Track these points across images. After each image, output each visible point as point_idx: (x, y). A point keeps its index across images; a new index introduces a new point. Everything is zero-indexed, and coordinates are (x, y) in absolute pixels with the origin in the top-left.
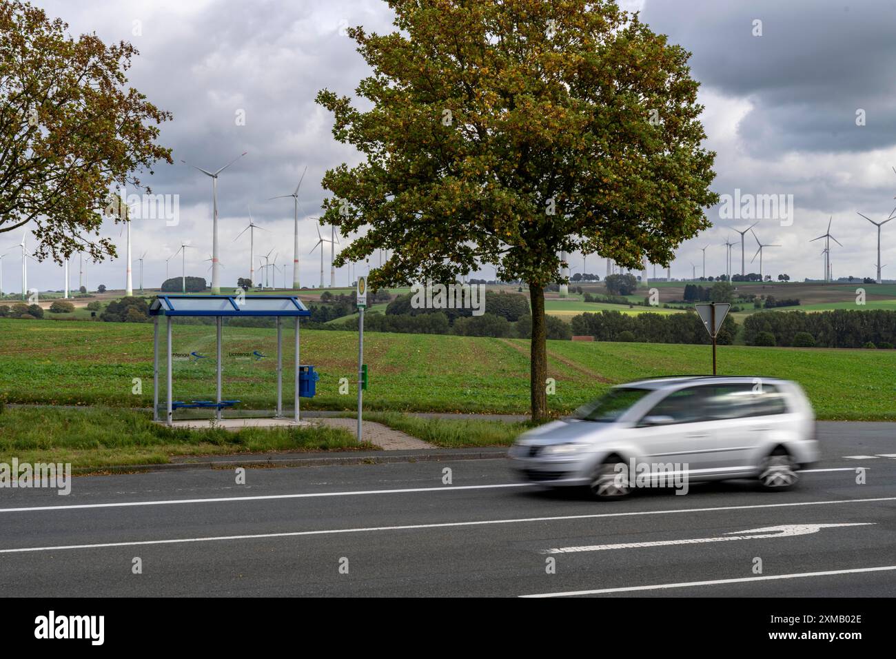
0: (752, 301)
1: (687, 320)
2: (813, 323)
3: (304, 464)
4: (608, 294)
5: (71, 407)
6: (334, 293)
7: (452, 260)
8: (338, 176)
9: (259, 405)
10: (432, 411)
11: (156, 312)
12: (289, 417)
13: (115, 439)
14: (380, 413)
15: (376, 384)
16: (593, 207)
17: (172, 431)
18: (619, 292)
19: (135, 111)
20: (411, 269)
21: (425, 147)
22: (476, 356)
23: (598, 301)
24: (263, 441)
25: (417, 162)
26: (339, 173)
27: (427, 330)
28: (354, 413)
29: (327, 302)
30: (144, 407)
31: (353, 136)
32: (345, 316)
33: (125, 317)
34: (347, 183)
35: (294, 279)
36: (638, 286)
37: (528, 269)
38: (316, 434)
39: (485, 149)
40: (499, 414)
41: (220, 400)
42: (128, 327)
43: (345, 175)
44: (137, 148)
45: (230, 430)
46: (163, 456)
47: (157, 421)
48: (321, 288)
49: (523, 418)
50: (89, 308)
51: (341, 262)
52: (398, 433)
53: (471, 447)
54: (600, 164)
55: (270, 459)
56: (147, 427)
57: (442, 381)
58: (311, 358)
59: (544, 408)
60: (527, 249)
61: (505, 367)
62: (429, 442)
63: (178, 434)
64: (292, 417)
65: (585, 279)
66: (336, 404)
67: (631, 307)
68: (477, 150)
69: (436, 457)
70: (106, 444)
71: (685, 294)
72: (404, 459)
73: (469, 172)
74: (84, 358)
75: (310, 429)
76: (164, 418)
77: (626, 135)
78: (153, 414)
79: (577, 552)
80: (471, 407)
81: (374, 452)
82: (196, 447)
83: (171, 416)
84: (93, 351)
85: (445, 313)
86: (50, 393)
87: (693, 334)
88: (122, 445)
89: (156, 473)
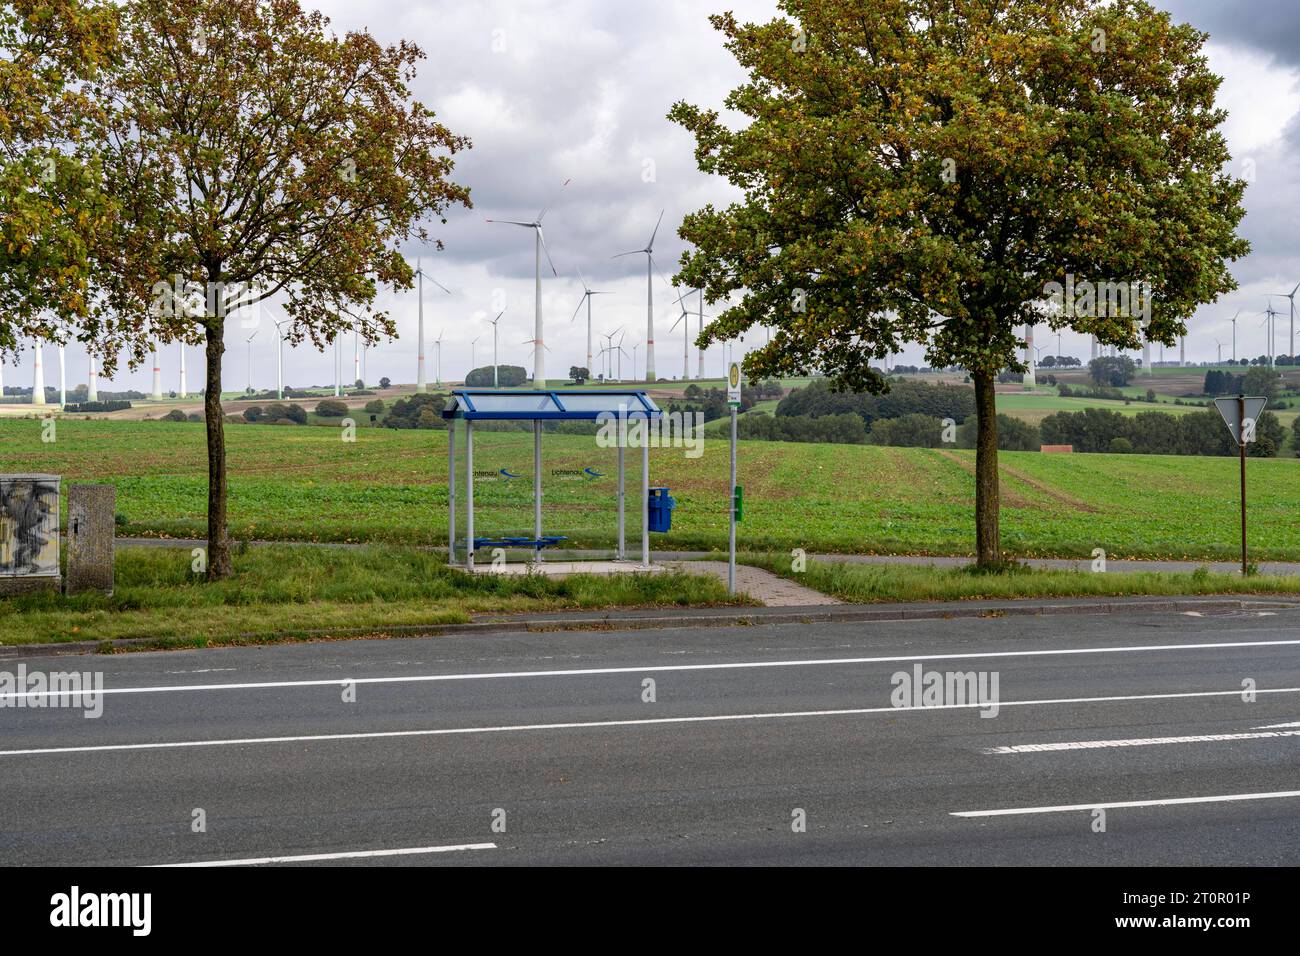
1: (1209, 421)
3: (655, 625)
4: (1093, 385)
5: (338, 545)
6: (703, 387)
7: (862, 339)
8: (701, 223)
9: (594, 543)
10: (836, 552)
11: (451, 414)
12: (635, 559)
13: (397, 589)
14: (762, 555)
15: (759, 514)
16: (1065, 260)
17: (474, 579)
18: (1109, 383)
19: (421, 136)
20: (804, 351)
21: (824, 178)
22: (902, 474)
23: (1079, 395)
24: (598, 593)
25: (811, 200)
26: (702, 218)
27: (834, 438)
28: (726, 554)
29: (693, 399)
30: (436, 545)
31: (724, 165)
32: (719, 418)
33: (417, 421)
34: (714, 233)
35: (648, 367)
36: (1138, 373)
37: (969, 349)
38: (672, 583)
39: (909, 180)
40: (932, 556)
41: (539, 536)
42: (419, 435)
43: (710, 221)
44: (423, 188)
45: (553, 578)
46: (461, 613)
47: (454, 565)
48: (685, 380)
49: (965, 562)
50: (368, 410)
51: (704, 342)
52: (786, 582)
53: (890, 603)
54: (1074, 198)
55: (607, 618)
56: (440, 573)
57: (852, 509)
58: (669, 478)
59: (995, 548)
60: (970, 322)
61: (944, 489)
62: (830, 595)
63: (482, 583)
64: (639, 559)
65: (1060, 364)
66: (701, 542)
67: (1127, 404)
68: (897, 182)
69: (839, 616)
70: (384, 596)
71: (1206, 384)
72: (795, 619)
73: (886, 211)
74: (359, 478)
75: (664, 576)
76: (463, 560)
77: (1112, 156)
78: (448, 555)
79: (1036, 752)
80: (891, 546)
81: (752, 609)
82: (506, 601)
83: (472, 558)
84: (371, 469)
85: (860, 414)
86: (311, 526)
87: (1218, 441)
88: (406, 597)
89: (451, 636)
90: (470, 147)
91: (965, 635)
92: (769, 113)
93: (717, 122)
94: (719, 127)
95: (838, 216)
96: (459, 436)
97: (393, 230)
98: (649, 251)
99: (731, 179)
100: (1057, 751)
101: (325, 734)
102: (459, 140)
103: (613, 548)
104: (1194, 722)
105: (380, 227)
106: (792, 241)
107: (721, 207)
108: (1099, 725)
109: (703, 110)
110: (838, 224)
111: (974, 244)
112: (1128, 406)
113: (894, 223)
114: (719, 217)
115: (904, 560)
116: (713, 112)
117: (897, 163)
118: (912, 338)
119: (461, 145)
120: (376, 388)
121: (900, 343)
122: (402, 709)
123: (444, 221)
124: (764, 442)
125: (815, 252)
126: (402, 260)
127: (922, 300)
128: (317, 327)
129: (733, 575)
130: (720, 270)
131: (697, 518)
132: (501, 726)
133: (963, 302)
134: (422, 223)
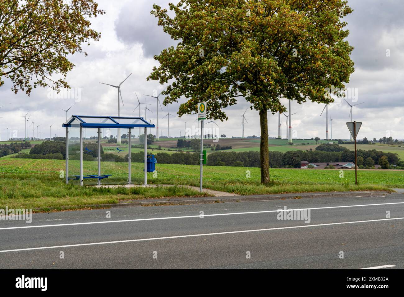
0: (209, 147)
1: (181, 156)
2: (240, 157)
3: (186, 203)
23: (136, 147)
36: (155, 140)
53: (257, 194)
67: (153, 150)
69: (248, 199)
71: (178, 143)
72: (234, 200)
83: (82, 182)
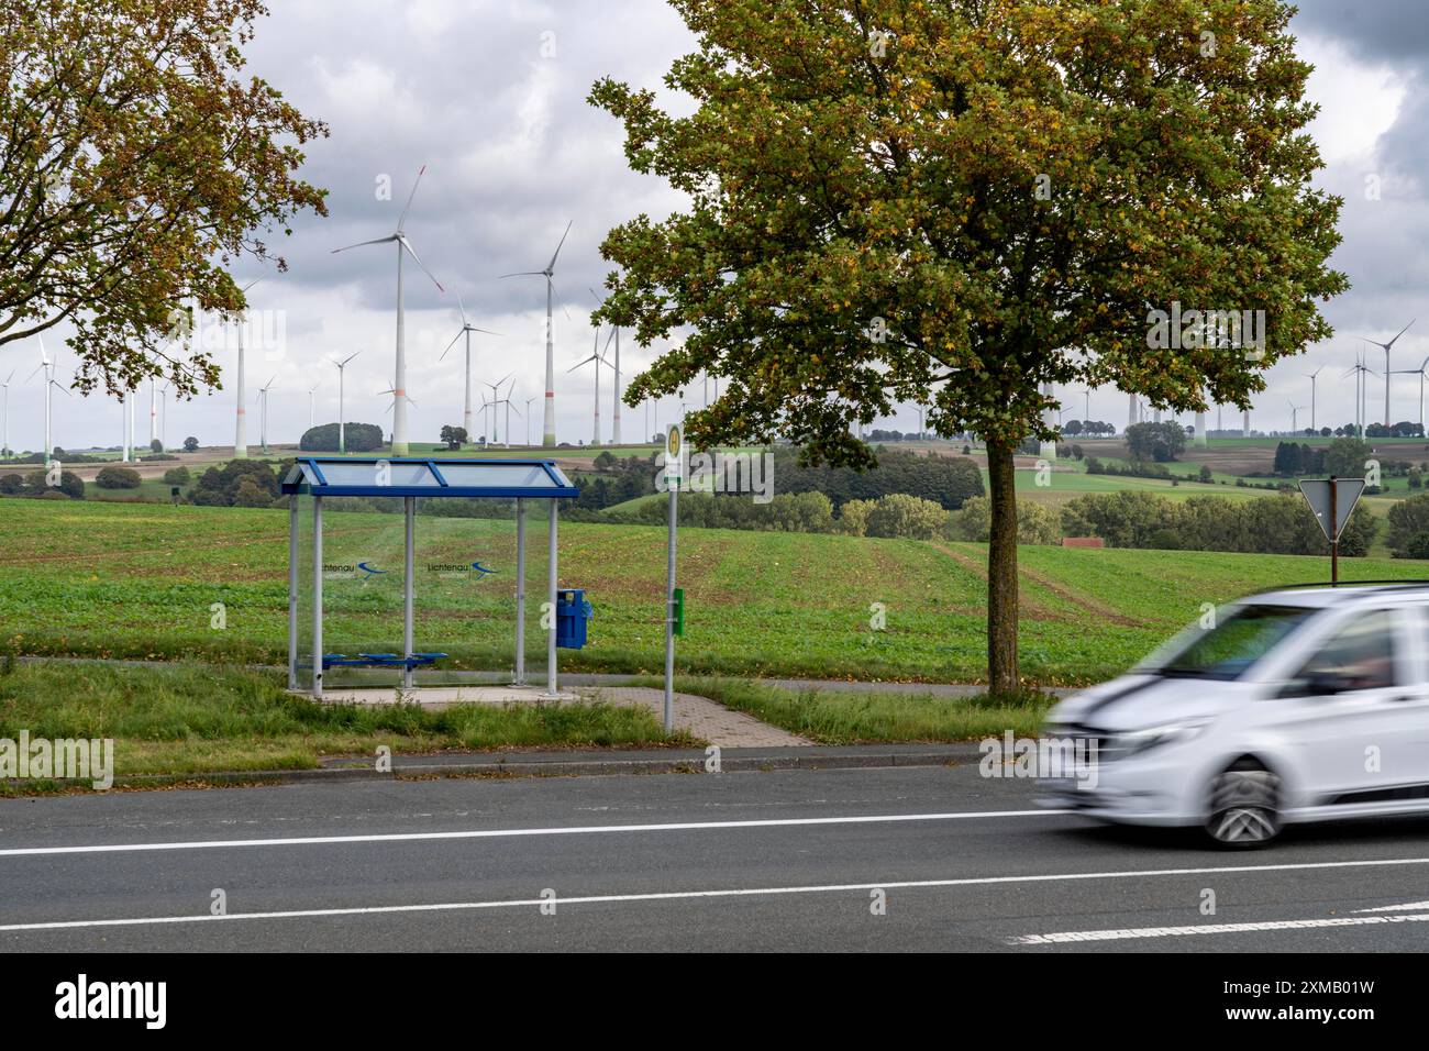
0: (1404, 475)
1: (1280, 510)
3: (566, 771)
4: (1130, 460)
5: (139, 663)
6: (620, 455)
7: (842, 395)
8: (632, 238)
9: (481, 662)
10: (802, 676)
11: (295, 488)
12: (538, 684)
13: (219, 723)
14: (706, 680)
15: (698, 625)
16: (1108, 295)
17: (323, 709)
18: (1152, 457)
19: (260, 119)
20: (763, 410)
21: (795, 183)
22: (883, 573)
23: (1112, 472)
24: (491, 730)
25: (779, 212)
26: (634, 231)
27: (791, 525)
28: (658, 678)
29: (606, 471)
30: (270, 663)
31: (663, 162)
32: (639, 496)
33: (234, 496)
34: (648, 251)
35: (546, 427)
36: (1188, 445)
37: (984, 412)
38: (589, 716)
39: (906, 187)
40: (928, 682)
41: (409, 653)
42: (239, 515)
43: (643, 235)
44: (261, 187)
45: (430, 709)
46: (307, 755)
47: (294, 690)
48: (595, 446)
49: (973, 691)
50: (168, 481)
51: (634, 396)
52: (738, 716)
53: (878, 743)
54: (1122, 215)
55: (503, 762)
56: (278, 701)
57: (821, 619)
58: (577, 575)
59: (1013, 673)
60: (985, 376)
61: (939, 595)
62: (797, 733)
63: (335, 716)
64: (543, 684)
65: (1088, 430)
66: (624, 662)
67: (1175, 484)
68: (890, 189)
69: (810, 761)
70: (201, 731)
71: (1277, 460)
72: (752, 765)
73: (877, 230)
74: (160, 571)
75: (578, 706)
76: (307, 683)
77: (1170, 162)
78: (287, 676)
79: (1076, 942)
80: (874, 669)
81: (694, 751)
82: (366, 739)
83: (320, 681)
84: (176, 560)
85: (825, 493)
86: (99, 635)
87: (1292, 534)
88: (232, 733)
89: (294, 786)
90: (327, 136)
91: (977, 787)
92: (724, 94)
93: (654, 106)
94: (656, 112)
95: (812, 233)
96: (303, 518)
97: (219, 242)
98: (548, 273)
99: (672, 180)
100: (1102, 941)
101: (130, 917)
102: (311, 125)
103: (509, 670)
104: (1278, 903)
105: (203, 236)
106: (752, 264)
107: (658, 218)
108: (1156, 906)
109: (634, 90)
110: (813, 243)
111: (991, 272)
112: (1176, 488)
113: (888, 244)
114: (655, 231)
115: (892, 688)
116: (648, 92)
117: (890, 165)
118: (910, 396)
119: (315, 131)
120: (179, 451)
121: (893, 403)
122: (232, 883)
123: (289, 232)
124: (700, 530)
125: (782, 280)
126: (231, 283)
127: (921, 345)
128: (114, 370)
129: (671, 705)
130: (655, 302)
131: (617, 630)
132: (367, 907)
133: (974, 349)
134: (259, 233)
